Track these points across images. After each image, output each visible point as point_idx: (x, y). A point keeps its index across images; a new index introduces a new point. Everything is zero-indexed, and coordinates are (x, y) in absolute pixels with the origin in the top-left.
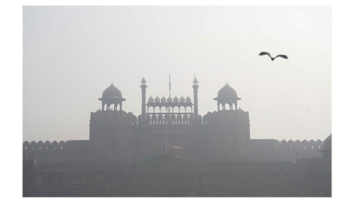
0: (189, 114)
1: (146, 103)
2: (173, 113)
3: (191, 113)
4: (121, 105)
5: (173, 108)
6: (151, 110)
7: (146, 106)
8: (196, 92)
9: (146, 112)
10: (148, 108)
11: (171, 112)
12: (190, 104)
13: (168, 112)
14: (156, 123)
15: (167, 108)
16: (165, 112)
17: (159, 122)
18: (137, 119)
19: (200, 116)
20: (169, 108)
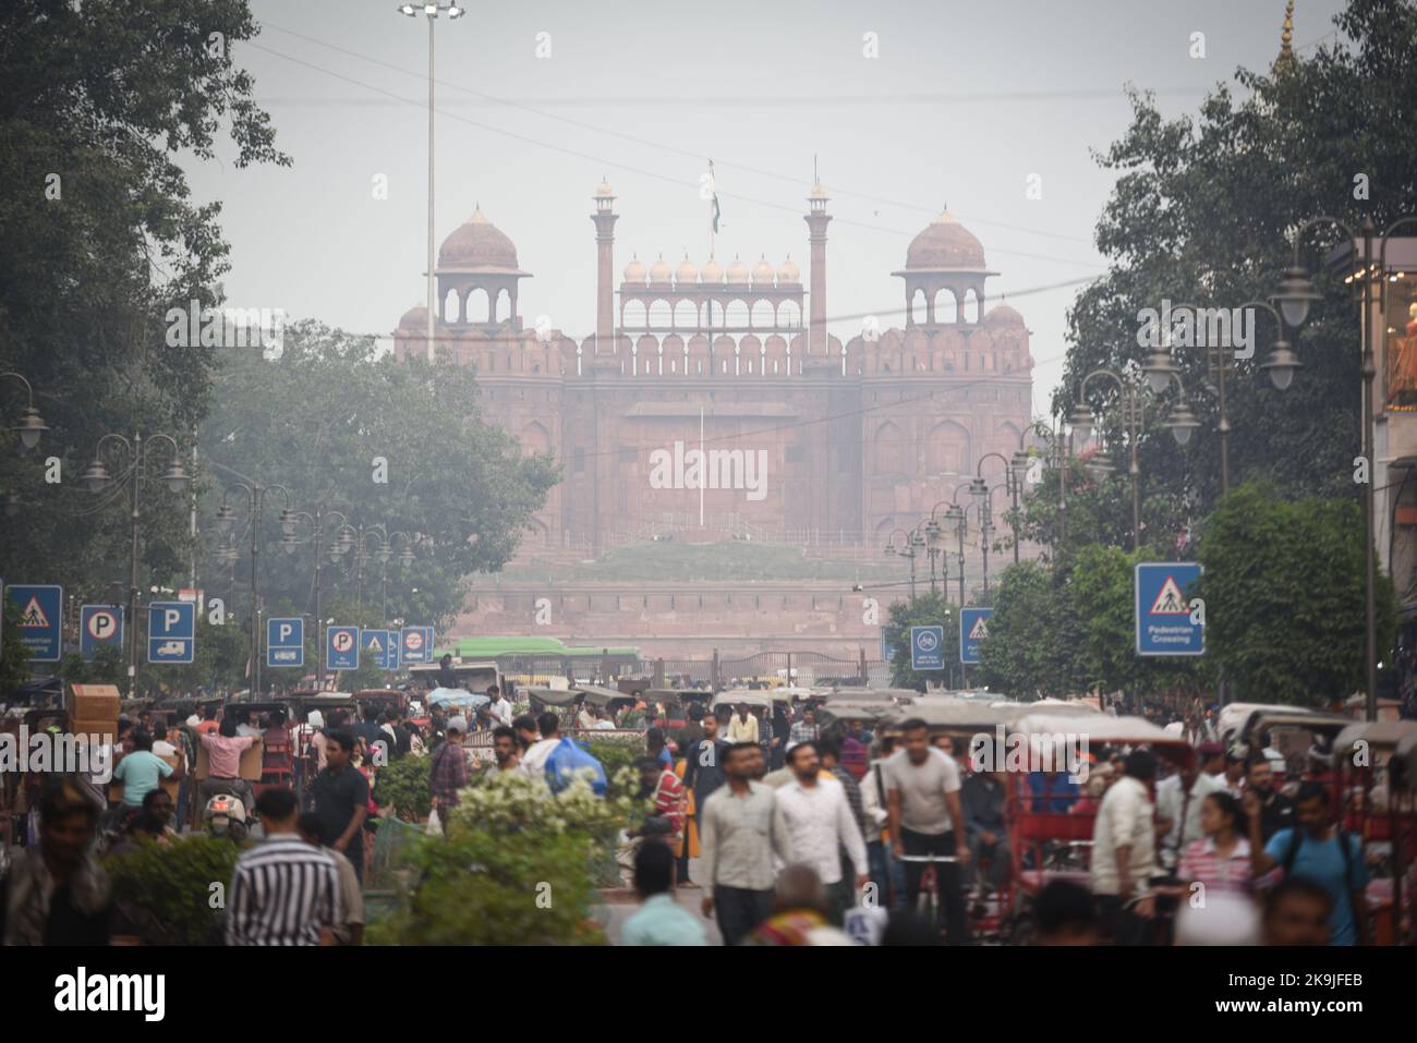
0: (788, 330)
1: (617, 287)
2: (724, 330)
3: (801, 330)
4: (513, 297)
5: (724, 309)
6: (633, 315)
7: (617, 298)
8: (818, 241)
9: (617, 324)
10: (622, 308)
11: (717, 323)
12: (796, 293)
13: (704, 324)
14: (654, 367)
15: (699, 308)
16: (694, 324)
17: (666, 366)
18: (579, 351)
19: (835, 341)
20: (710, 304)
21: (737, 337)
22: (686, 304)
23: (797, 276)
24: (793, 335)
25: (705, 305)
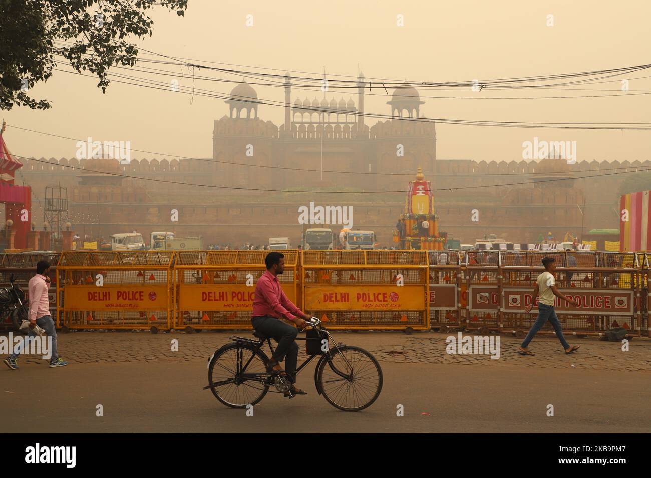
0: (351, 123)
1: (292, 108)
2: (328, 123)
3: (355, 123)
4: (256, 110)
5: (329, 116)
7: (292, 112)
9: (292, 120)
10: (294, 115)
11: (326, 120)
12: (353, 111)
13: (322, 121)
14: (305, 135)
15: (320, 115)
16: (318, 121)
17: (309, 135)
18: (279, 130)
19: (367, 127)
20: (324, 114)
21: (333, 125)
22: (316, 114)
23: (354, 104)
24: (352, 125)
25: (322, 114)
